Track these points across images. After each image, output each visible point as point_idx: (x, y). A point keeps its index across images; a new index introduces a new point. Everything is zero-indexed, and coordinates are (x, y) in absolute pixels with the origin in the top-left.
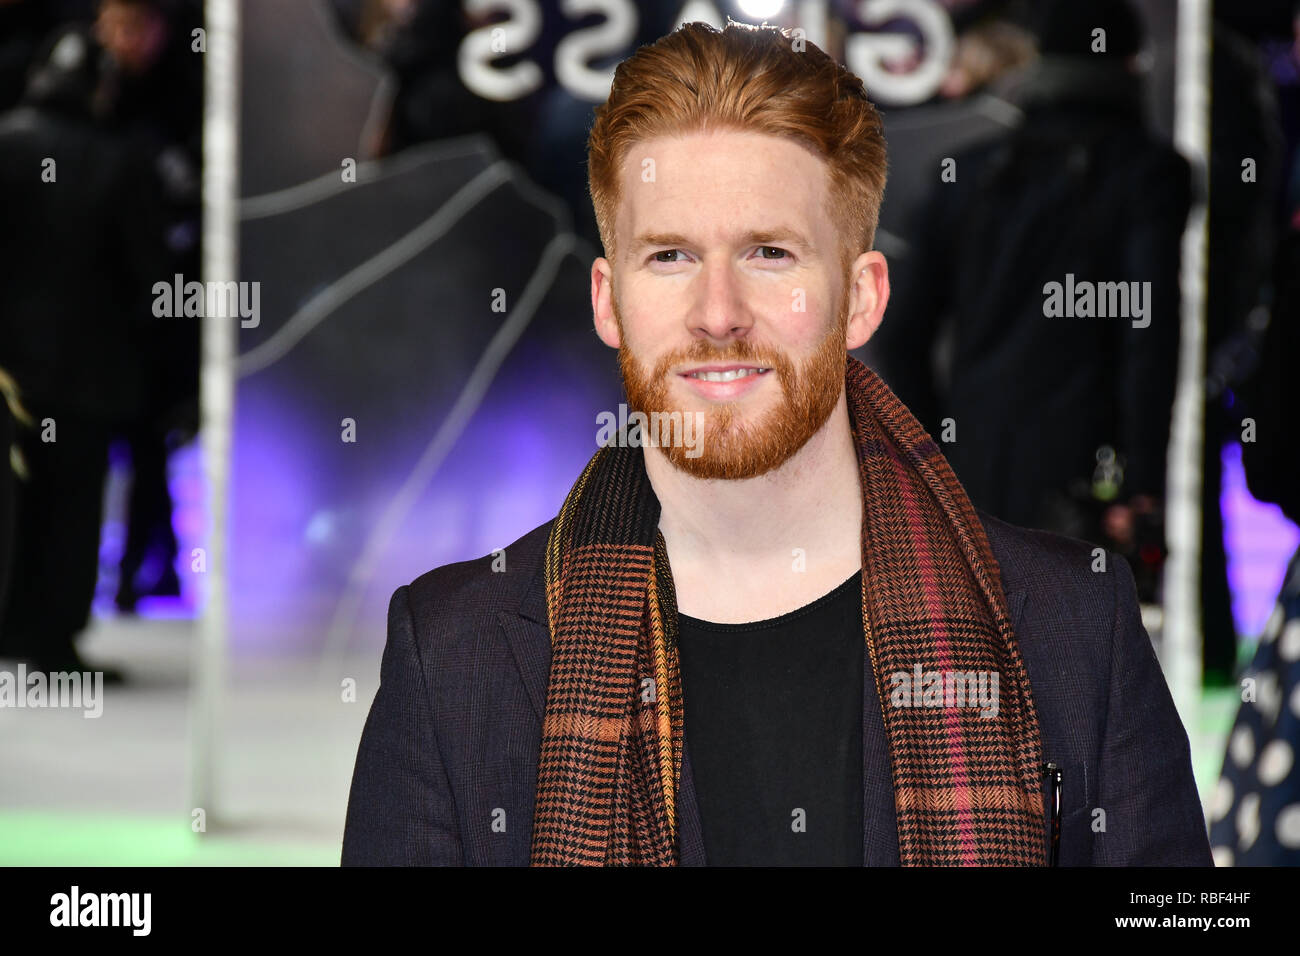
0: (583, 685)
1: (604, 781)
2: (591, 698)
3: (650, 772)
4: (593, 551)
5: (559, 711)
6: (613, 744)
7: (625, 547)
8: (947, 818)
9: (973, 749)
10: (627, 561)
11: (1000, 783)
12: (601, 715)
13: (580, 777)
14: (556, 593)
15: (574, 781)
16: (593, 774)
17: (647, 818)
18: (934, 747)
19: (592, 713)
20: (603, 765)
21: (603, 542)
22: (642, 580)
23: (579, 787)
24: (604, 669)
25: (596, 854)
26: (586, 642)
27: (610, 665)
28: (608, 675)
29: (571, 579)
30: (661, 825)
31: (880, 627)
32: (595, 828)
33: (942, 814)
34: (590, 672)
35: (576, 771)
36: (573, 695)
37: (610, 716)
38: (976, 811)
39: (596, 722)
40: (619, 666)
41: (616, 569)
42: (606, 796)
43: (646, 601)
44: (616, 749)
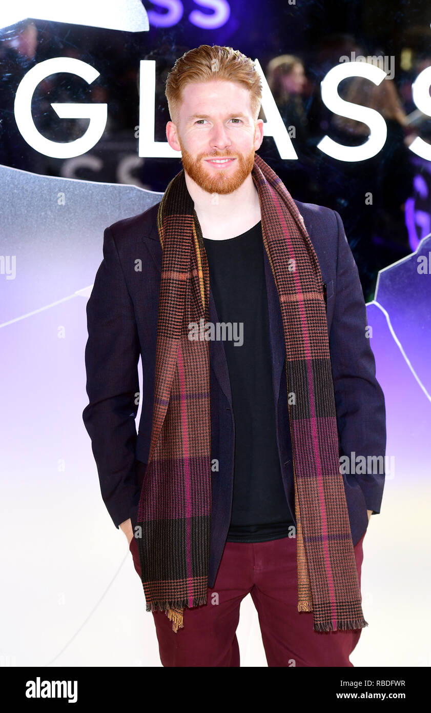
0: (173, 262)
1: (182, 293)
2: (176, 266)
3: (197, 290)
4: (174, 217)
5: (166, 270)
6: (184, 281)
7: (184, 216)
8: (296, 304)
9: (302, 281)
10: (185, 220)
11: (311, 291)
12: (179, 272)
13: (173, 292)
14: (162, 231)
15: (172, 293)
16: (178, 291)
17: (196, 305)
18: (290, 281)
19: (177, 271)
20: (181, 288)
21: (176, 214)
22: (190, 227)
23: (173, 295)
24: (180, 256)
25: (180, 317)
26: (173, 248)
27: (182, 255)
28: (181, 258)
29: (167, 227)
30: (201, 307)
31: (270, 242)
32: (179, 309)
33: (294, 302)
34: (175, 258)
35: (172, 290)
36: (170, 265)
37: (183, 272)
38: (305, 301)
39: (178, 274)
40: (185, 255)
41: (182, 223)
42: (183, 298)
43: (192, 233)
44: (185, 283)
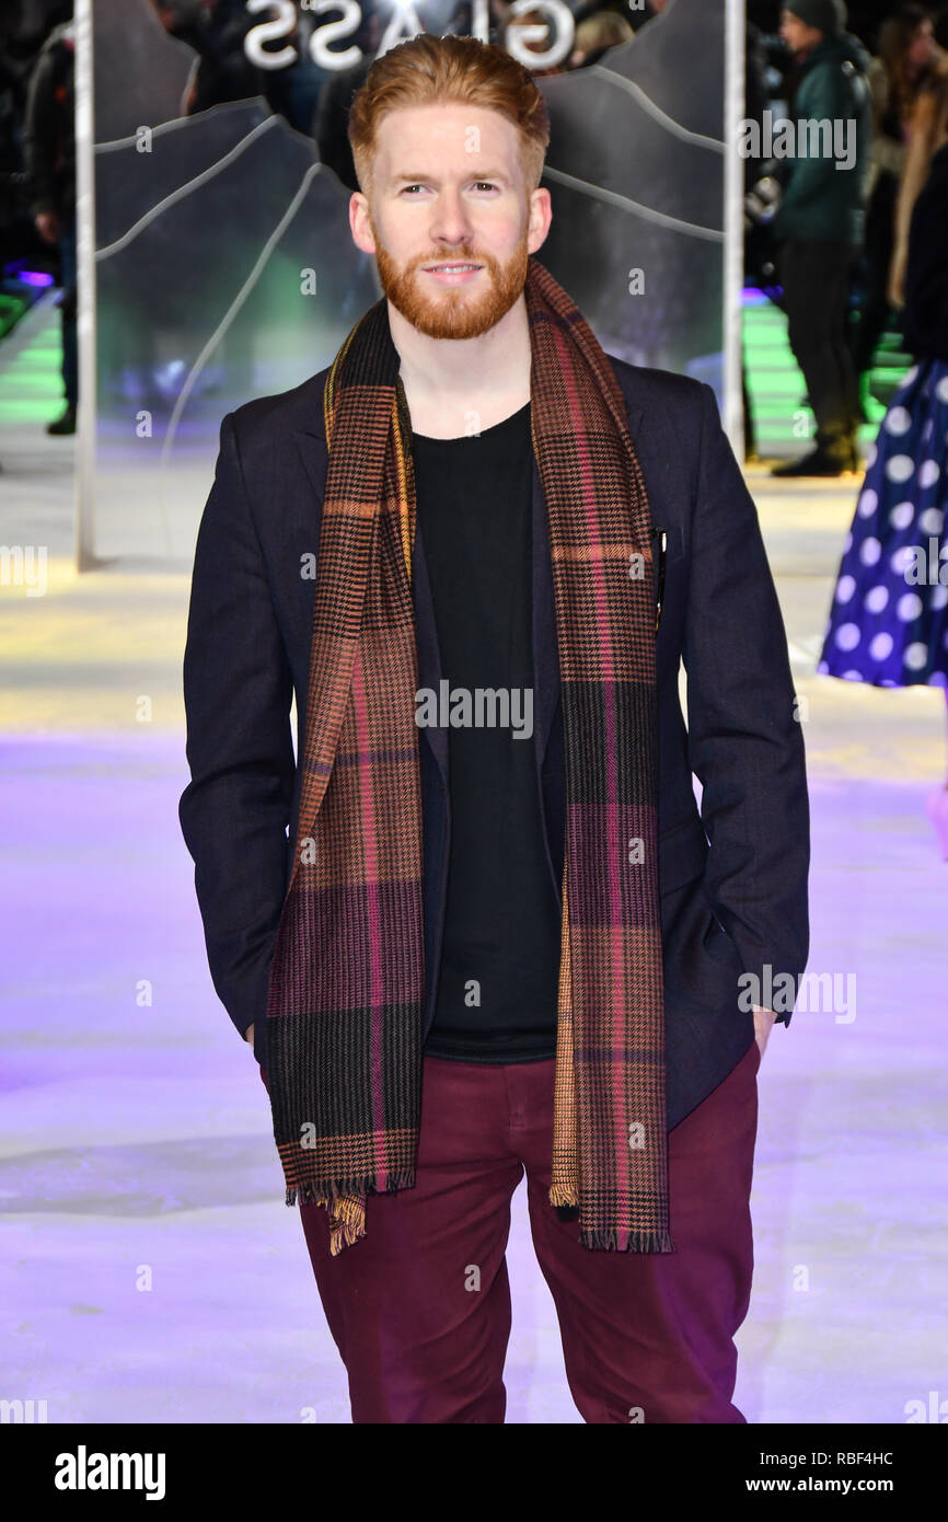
0: (349, 481)
1: (363, 545)
2: (354, 489)
3: (395, 539)
4: (355, 390)
5: (333, 498)
6: (370, 520)
7: (377, 388)
8: (586, 566)
9: (603, 519)
10: (378, 397)
11: (621, 542)
12: (361, 501)
13: (347, 542)
14: (331, 419)
15: (344, 545)
16: (356, 540)
17: (392, 569)
18: (577, 518)
19: (355, 500)
20: (363, 534)
21: (362, 384)
22: (388, 410)
23: (347, 549)
24: (363, 470)
25: (359, 594)
26: (351, 452)
27: (367, 467)
28: (366, 474)
29: (341, 409)
30: (402, 574)
31: (542, 438)
32: (358, 576)
33: (583, 563)
34: (354, 472)
35: (345, 538)
36: (342, 488)
37: (367, 501)
38: (605, 561)
39: (358, 505)
40: (373, 468)
41: (371, 403)
42: (365, 555)
43: (391, 424)
44: (371, 524)
